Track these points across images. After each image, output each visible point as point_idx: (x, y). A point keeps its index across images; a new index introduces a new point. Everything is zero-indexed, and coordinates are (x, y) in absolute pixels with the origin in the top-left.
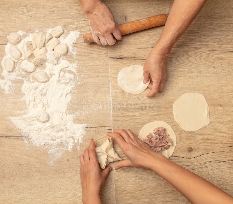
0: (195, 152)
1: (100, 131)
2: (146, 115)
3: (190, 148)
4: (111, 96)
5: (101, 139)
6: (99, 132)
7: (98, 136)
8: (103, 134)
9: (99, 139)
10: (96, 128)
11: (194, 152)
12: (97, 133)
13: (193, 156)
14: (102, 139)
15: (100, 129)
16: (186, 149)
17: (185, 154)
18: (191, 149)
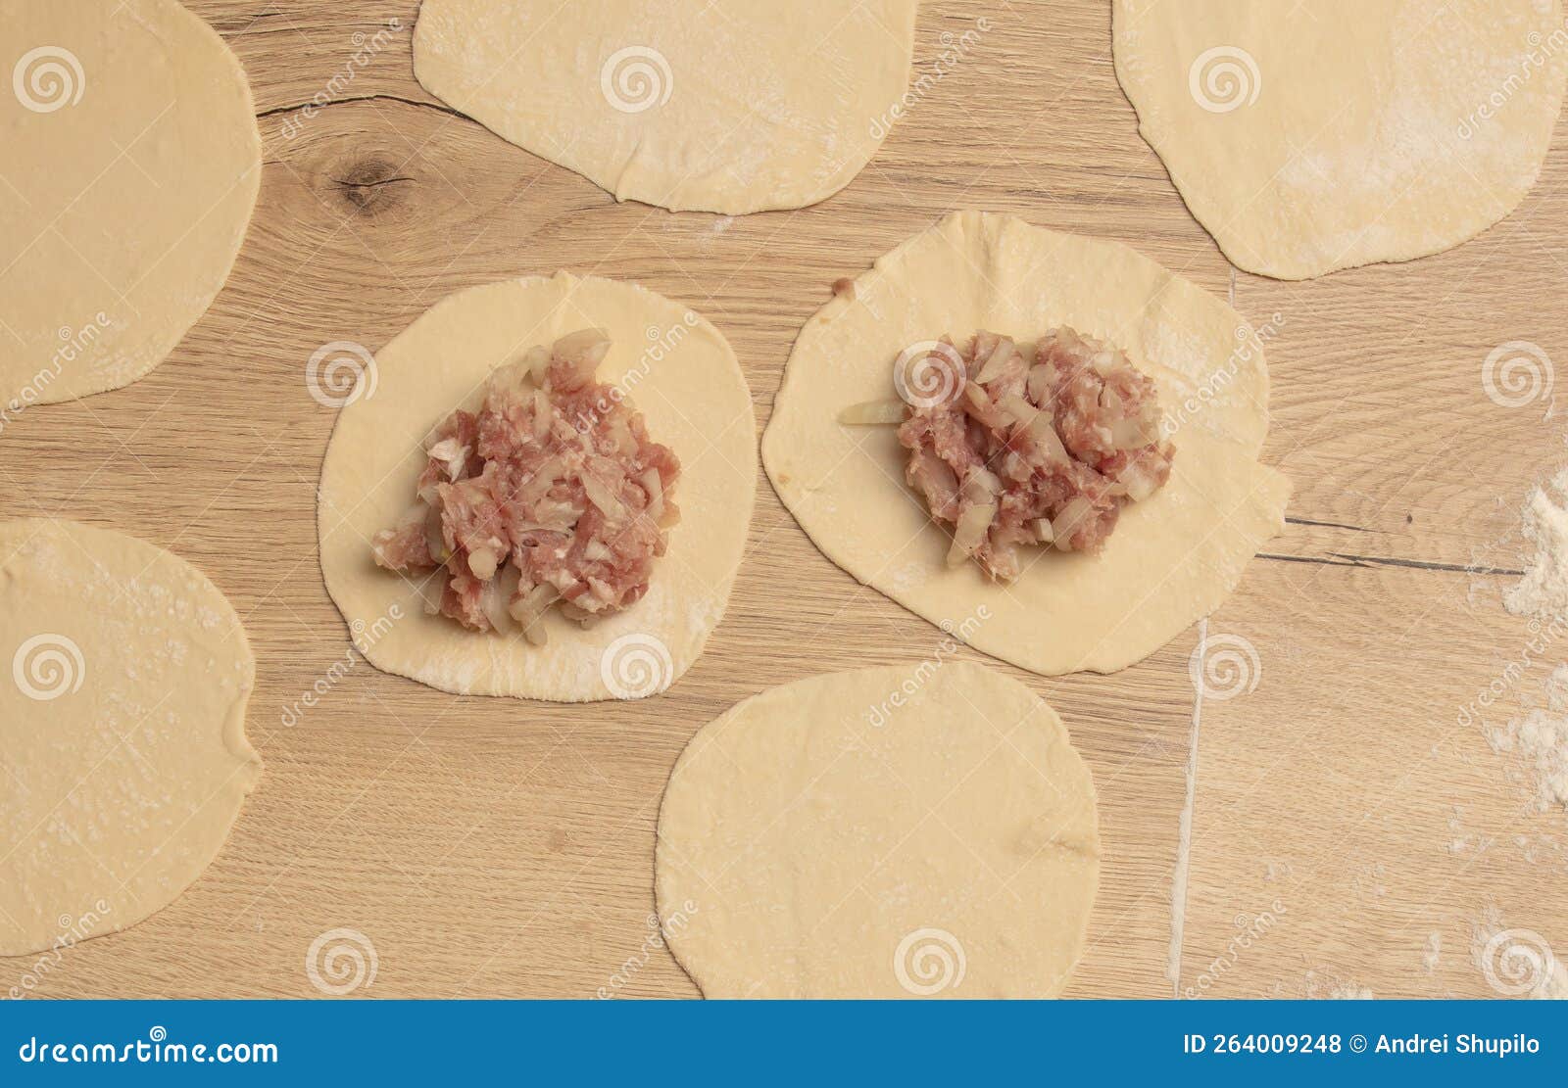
0: (315, 155)
1: (1355, 511)
2: (805, 635)
3: (366, 209)
4: (1179, 910)
5: (1366, 425)
6: (1366, 506)
7: (1388, 461)
8: (1331, 481)
9: (1378, 423)
10: (1397, 555)
11: (328, 166)
12: (1393, 491)
13: (349, 122)
14: (1341, 418)
15: (1353, 544)
16: (414, 199)
17: (431, 154)
18: (351, 197)
